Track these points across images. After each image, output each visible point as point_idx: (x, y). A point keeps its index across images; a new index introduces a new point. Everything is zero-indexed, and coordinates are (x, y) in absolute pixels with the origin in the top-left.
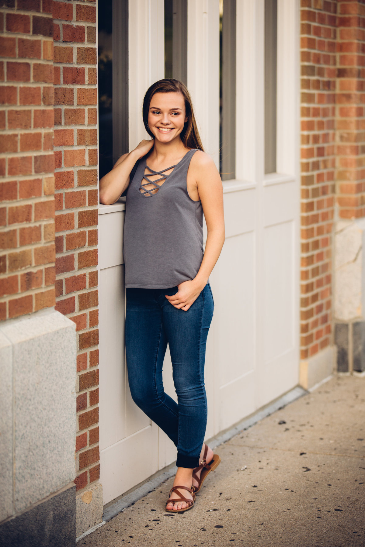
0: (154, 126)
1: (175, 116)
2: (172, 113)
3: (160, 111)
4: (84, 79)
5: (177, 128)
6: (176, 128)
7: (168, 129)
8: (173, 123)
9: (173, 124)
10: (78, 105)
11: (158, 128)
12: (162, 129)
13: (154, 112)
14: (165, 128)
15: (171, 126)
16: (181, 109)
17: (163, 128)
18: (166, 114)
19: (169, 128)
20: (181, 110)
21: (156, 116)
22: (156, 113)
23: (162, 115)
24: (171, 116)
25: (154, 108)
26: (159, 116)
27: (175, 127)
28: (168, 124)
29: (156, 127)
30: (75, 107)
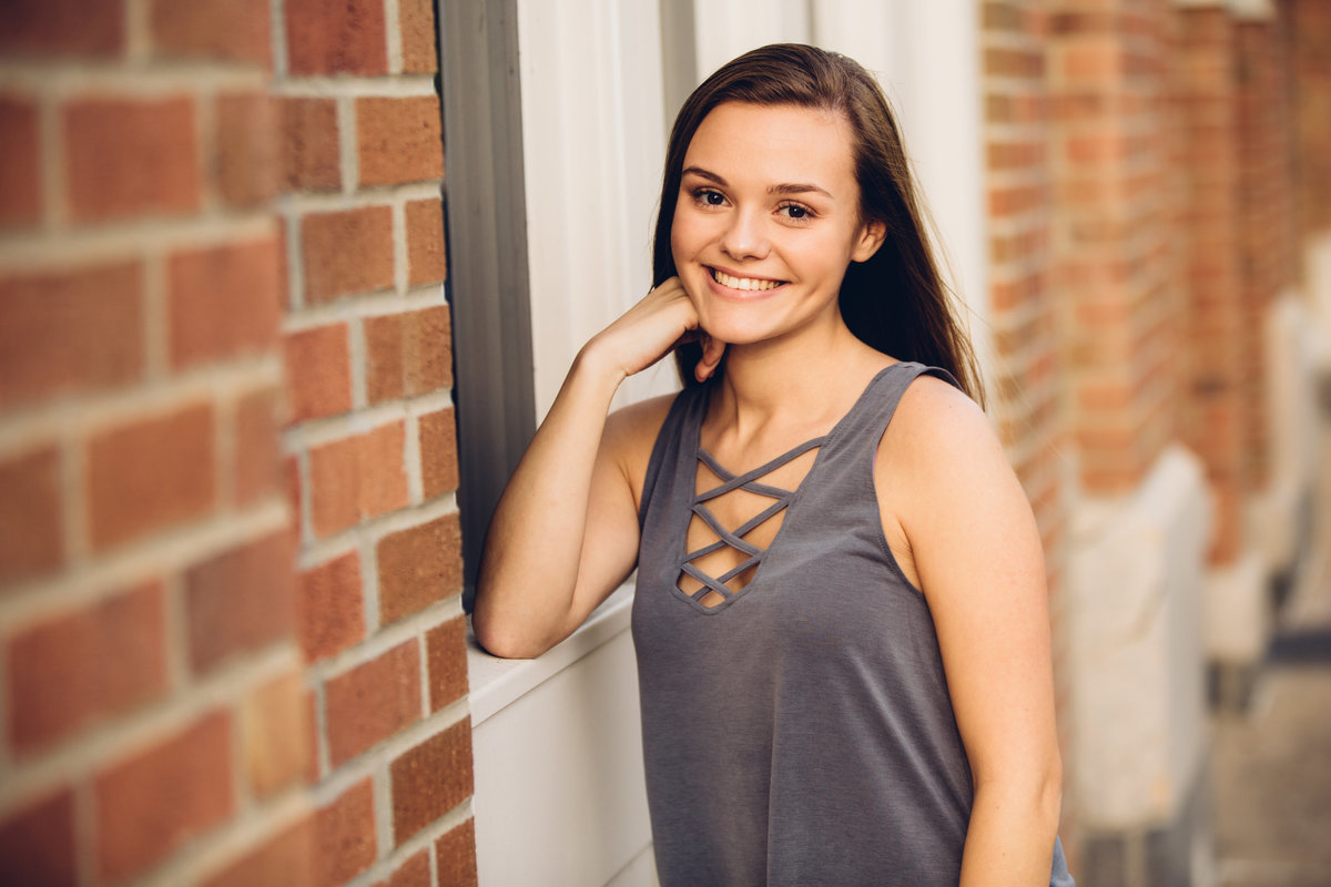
0: (692, 261)
1: (794, 221)
2: (781, 204)
3: (724, 188)
4: (381, 47)
5: (800, 281)
6: (798, 283)
7: (756, 282)
8: (781, 255)
9: (779, 260)
10: (365, 186)
11: (712, 271)
12: (726, 277)
13: (696, 193)
14: (740, 277)
15: (771, 268)
16: (826, 189)
17: (731, 274)
18: (749, 208)
19: (761, 280)
20: (827, 194)
21: (708, 212)
22: (705, 198)
23: (731, 209)
24: (776, 221)
25: (697, 171)
26: (714, 213)
27: (792, 278)
28: (751, 257)
29: (703, 266)
30: (347, 201)
